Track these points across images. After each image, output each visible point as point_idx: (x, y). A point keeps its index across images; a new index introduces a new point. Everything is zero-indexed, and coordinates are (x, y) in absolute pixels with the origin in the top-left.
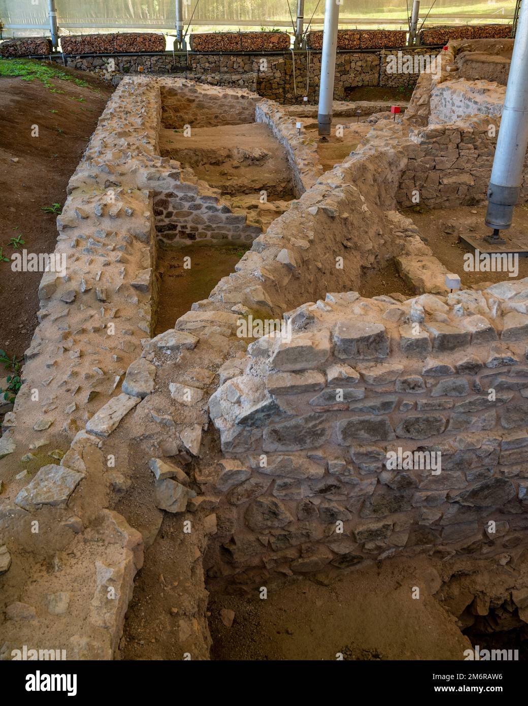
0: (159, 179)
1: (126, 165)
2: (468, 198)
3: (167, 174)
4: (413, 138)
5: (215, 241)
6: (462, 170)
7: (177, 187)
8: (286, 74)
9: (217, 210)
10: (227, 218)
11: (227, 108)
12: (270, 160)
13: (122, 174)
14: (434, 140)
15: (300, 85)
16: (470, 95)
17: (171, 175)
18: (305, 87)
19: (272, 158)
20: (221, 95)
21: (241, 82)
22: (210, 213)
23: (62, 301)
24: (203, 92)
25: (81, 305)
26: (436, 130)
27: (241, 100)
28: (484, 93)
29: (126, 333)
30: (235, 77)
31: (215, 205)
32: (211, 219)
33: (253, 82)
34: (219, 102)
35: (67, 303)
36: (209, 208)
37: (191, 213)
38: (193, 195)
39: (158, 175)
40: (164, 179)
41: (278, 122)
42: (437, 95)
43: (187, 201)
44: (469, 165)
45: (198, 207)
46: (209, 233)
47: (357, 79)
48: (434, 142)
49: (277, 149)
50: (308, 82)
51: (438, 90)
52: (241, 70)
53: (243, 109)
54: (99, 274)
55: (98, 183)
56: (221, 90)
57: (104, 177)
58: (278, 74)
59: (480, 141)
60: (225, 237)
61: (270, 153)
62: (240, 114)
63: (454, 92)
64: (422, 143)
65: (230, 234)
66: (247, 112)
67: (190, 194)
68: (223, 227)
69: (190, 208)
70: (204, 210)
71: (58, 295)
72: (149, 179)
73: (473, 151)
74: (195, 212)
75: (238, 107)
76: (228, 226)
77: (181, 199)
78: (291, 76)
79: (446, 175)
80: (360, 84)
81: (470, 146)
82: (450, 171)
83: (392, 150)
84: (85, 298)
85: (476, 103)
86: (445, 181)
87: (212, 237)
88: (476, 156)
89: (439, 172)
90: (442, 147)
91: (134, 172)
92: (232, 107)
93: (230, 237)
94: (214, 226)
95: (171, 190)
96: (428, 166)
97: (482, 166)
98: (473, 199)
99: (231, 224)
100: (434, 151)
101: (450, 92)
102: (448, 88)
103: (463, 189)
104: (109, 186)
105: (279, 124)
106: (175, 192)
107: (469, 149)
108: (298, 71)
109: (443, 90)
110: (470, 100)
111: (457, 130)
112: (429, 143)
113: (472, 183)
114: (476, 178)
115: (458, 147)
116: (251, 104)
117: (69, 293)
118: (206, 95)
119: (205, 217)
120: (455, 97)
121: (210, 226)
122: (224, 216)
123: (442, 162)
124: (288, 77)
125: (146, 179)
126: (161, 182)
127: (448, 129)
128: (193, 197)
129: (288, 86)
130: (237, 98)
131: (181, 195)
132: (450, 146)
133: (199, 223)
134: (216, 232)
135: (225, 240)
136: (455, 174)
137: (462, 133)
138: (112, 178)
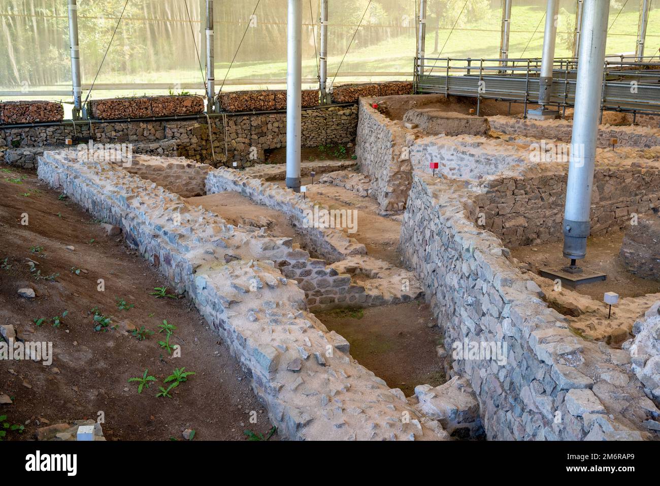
0: (273, 249)
1: (236, 238)
2: (524, 238)
3: (281, 242)
5: (323, 306)
6: (518, 214)
7: (290, 255)
8: (202, 139)
9: (325, 274)
10: (335, 281)
11: (172, 179)
13: (238, 247)
14: (496, 188)
15: (217, 150)
16: (462, 149)
17: (285, 243)
18: (225, 154)
20: (165, 165)
21: (160, 150)
22: (320, 278)
23: (290, 370)
24: (146, 164)
25: (310, 372)
26: (497, 180)
27: (187, 170)
28: (478, 146)
30: (153, 146)
31: (323, 269)
32: (320, 284)
34: (164, 173)
35: (294, 371)
36: (319, 273)
37: (303, 280)
38: (303, 261)
39: (272, 245)
40: (278, 248)
42: (418, 151)
43: (299, 268)
44: (523, 209)
45: (308, 273)
46: (318, 299)
47: (275, 140)
48: (497, 191)
49: (279, 216)
50: (226, 146)
51: (420, 146)
52: (152, 137)
53: (190, 178)
54: (307, 339)
55: (217, 259)
56: (163, 160)
57: (221, 252)
58: (194, 140)
59: (529, 186)
60: (332, 301)
61: (274, 220)
62: (187, 184)
63: (442, 147)
64: (488, 192)
65: (337, 297)
66: (194, 182)
67: (302, 261)
68: (330, 291)
69: (301, 274)
70: (313, 275)
71: (284, 366)
72: (265, 249)
73: (524, 196)
74: (305, 279)
75: (185, 177)
76: (334, 289)
77: (293, 267)
78: (207, 140)
79: (507, 219)
80: (278, 146)
81: (522, 191)
82: (510, 215)
83: (470, 201)
84: (308, 364)
85: (472, 155)
86: (507, 225)
87: (321, 302)
88: (527, 200)
89: (501, 217)
90: (503, 194)
91: (247, 243)
92: (178, 177)
93: (336, 300)
94: (323, 290)
95: (284, 259)
96: (493, 212)
97: (532, 209)
98: (528, 239)
99: (337, 287)
100: (497, 199)
101: (436, 147)
102: (433, 144)
103: (520, 230)
104: (231, 260)
106: (288, 260)
107: (522, 195)
108: (214, 135)
109: (426, 145)
110: (463, 153)
111: (512, 178)
112: (493, 192)
113: (526, 225)
114: (528, 219)
115: (513, 194)
116: (198, 173)
117: (295, 361)
118: (149, 166)
119: (315, 283)
120: (443, 151)
121: (318, 291)
122: (331, 279)
123: (503, 208)
124: (204, 143)
125: (261, 250)
126: (275, 251)
127: (506, 179)
128: (304, 263)
129: (204, 152)
130: (183, 167)
131: (293, 262)
132: (508, 194)
133: (310, 290)
134: (324, 296)
135: (332, 304)
136: (514, 218)
137: (516, 181)
138: (231, 252)
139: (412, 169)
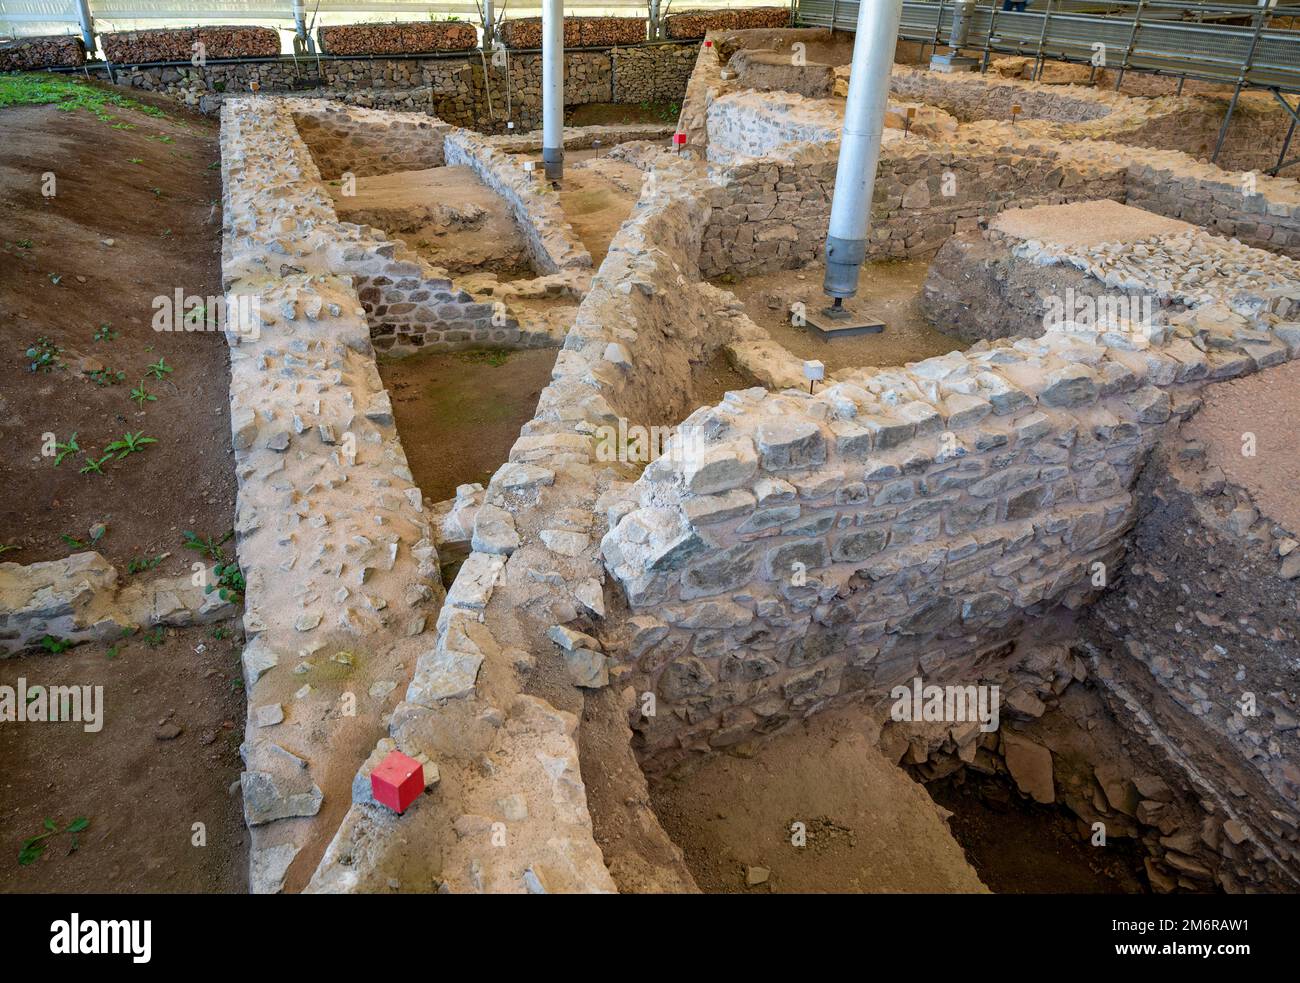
0: (362, 258)
1: (308, 240)
2: (790, 258)
3: (375, 249)
4: (715, 179)
5: (451, 344)
6: (782, 221)
7: (391, 268)
8: (475, 87)
9: (451, 299)
10: (467, 310)
11: (399, 144)
12: (489, 221)
13: (305, 255)
14: (745, 179)
15: (496, 103)
16: (767, 113)
17: (381, 251)
18: (505, 106)
19: (492, 217)
20: (388, 124)
21: (409, 102)
22: (442, 304)
23: (271, 449)
24: (360, 120)
25: (301, 453)
26: (746, 166)
27: (420, 131)
28: (787, 110)
29: (380, 484)
30: (399, 95)
31: (448, 292)
32: (442, 314)
33: (427, 102)
34: (386, 135)
35: (278, 451)
36: (441, 297)
37: (415, 306)
38: (414, 278)
39: (360, 253)
40: (370, 258)
41: (490, 163)
42: (716, 115)
43: (406, 288)
44: (791, 213)
45: (423, 296)
46: (442, 334)
47: (580, 92)
48: (745, 183)
49: (497, 204)
50: (509, 98)
51: (718, 107)
52: (405, 83)
53: (425, 144)
54: (317, 404)
55: (269, 270)
56: (387, 117)
57: (277, 260)
58: (463, 88)
59: (804, 178)
60: (466, 337)
61: (488, 211)
62: (420, 152)
63: (743, 109)
64: (730, 185)
65: (473, 333)
66: (431, 149)
67: (411, 278)
68: (461, 324)
69: (412, 298)
70: (432, 299)
71: (262, 440)
72: (348, 259)
73: (794, 193)
74: (420, 304)
75: (417, 141)
76: (468, 321)
77: (398, 286)
78: (482, 90)
79: (762, 228)
80: (585, 100)
81: (792, 186)
82: (766, 222)
83: (692, 197)
84: (304, 441)
85: (776, 124)
86: (762, 237)
87: (448, 339)
88: (799, 200)
89: (752, 224)
90: (756, 189)
91: (323, 249)
92: (407, 141)
93: (473, 337)
94: (449, 322)
95: (382, 274)
96: (738, 217)
97: (807, 214)
98: (798, 259)
99: (472, 318)
100: (745, 196)
101: (736, 109)
102: (734, 104)
103: (784, 247)
104: (288, 274)
105: (492, 166)
106: (389, 277)
107: (791, 191)
108: (492, 83)
109: (726, 106)
110: (767, 120)
111: (773, 164)
112: (739, 185)
113: (796, 238)
114: (801, 230)
115: (775, 189)
116: (436, 136)
117: (280, 437)
118: (364, 125)
119: (435, 311)
120: (744, 116)
121: (442, 323)
122: (462, 307)
123: (756, 210)
124: (478, 93)
125: (342, 260)
126: (366, 262)
127: (763, 164)
128: (415, 281)
129: (479, 106)
130: (413, 127)
131: (397, 279)
132: (766, 187)
133: (427, 320)
134: (452, 330)
135: (465, 342)
136: (774, 226)
137: (780, 169)
138: (291, 261)
139: (707, 141)
